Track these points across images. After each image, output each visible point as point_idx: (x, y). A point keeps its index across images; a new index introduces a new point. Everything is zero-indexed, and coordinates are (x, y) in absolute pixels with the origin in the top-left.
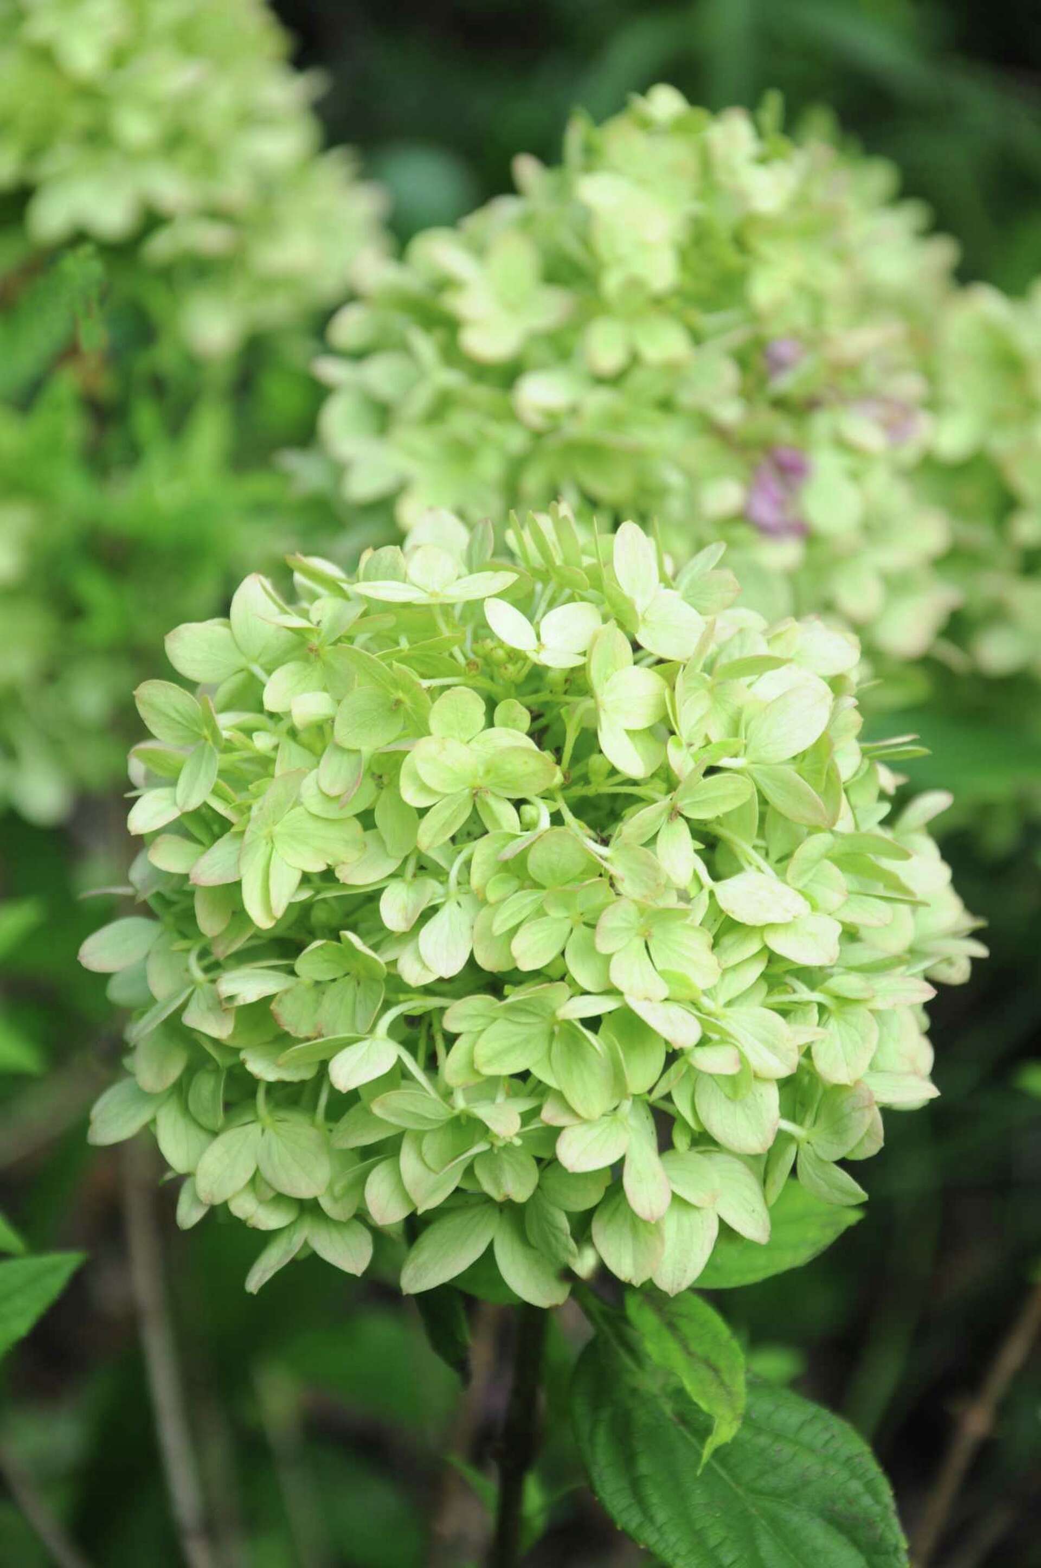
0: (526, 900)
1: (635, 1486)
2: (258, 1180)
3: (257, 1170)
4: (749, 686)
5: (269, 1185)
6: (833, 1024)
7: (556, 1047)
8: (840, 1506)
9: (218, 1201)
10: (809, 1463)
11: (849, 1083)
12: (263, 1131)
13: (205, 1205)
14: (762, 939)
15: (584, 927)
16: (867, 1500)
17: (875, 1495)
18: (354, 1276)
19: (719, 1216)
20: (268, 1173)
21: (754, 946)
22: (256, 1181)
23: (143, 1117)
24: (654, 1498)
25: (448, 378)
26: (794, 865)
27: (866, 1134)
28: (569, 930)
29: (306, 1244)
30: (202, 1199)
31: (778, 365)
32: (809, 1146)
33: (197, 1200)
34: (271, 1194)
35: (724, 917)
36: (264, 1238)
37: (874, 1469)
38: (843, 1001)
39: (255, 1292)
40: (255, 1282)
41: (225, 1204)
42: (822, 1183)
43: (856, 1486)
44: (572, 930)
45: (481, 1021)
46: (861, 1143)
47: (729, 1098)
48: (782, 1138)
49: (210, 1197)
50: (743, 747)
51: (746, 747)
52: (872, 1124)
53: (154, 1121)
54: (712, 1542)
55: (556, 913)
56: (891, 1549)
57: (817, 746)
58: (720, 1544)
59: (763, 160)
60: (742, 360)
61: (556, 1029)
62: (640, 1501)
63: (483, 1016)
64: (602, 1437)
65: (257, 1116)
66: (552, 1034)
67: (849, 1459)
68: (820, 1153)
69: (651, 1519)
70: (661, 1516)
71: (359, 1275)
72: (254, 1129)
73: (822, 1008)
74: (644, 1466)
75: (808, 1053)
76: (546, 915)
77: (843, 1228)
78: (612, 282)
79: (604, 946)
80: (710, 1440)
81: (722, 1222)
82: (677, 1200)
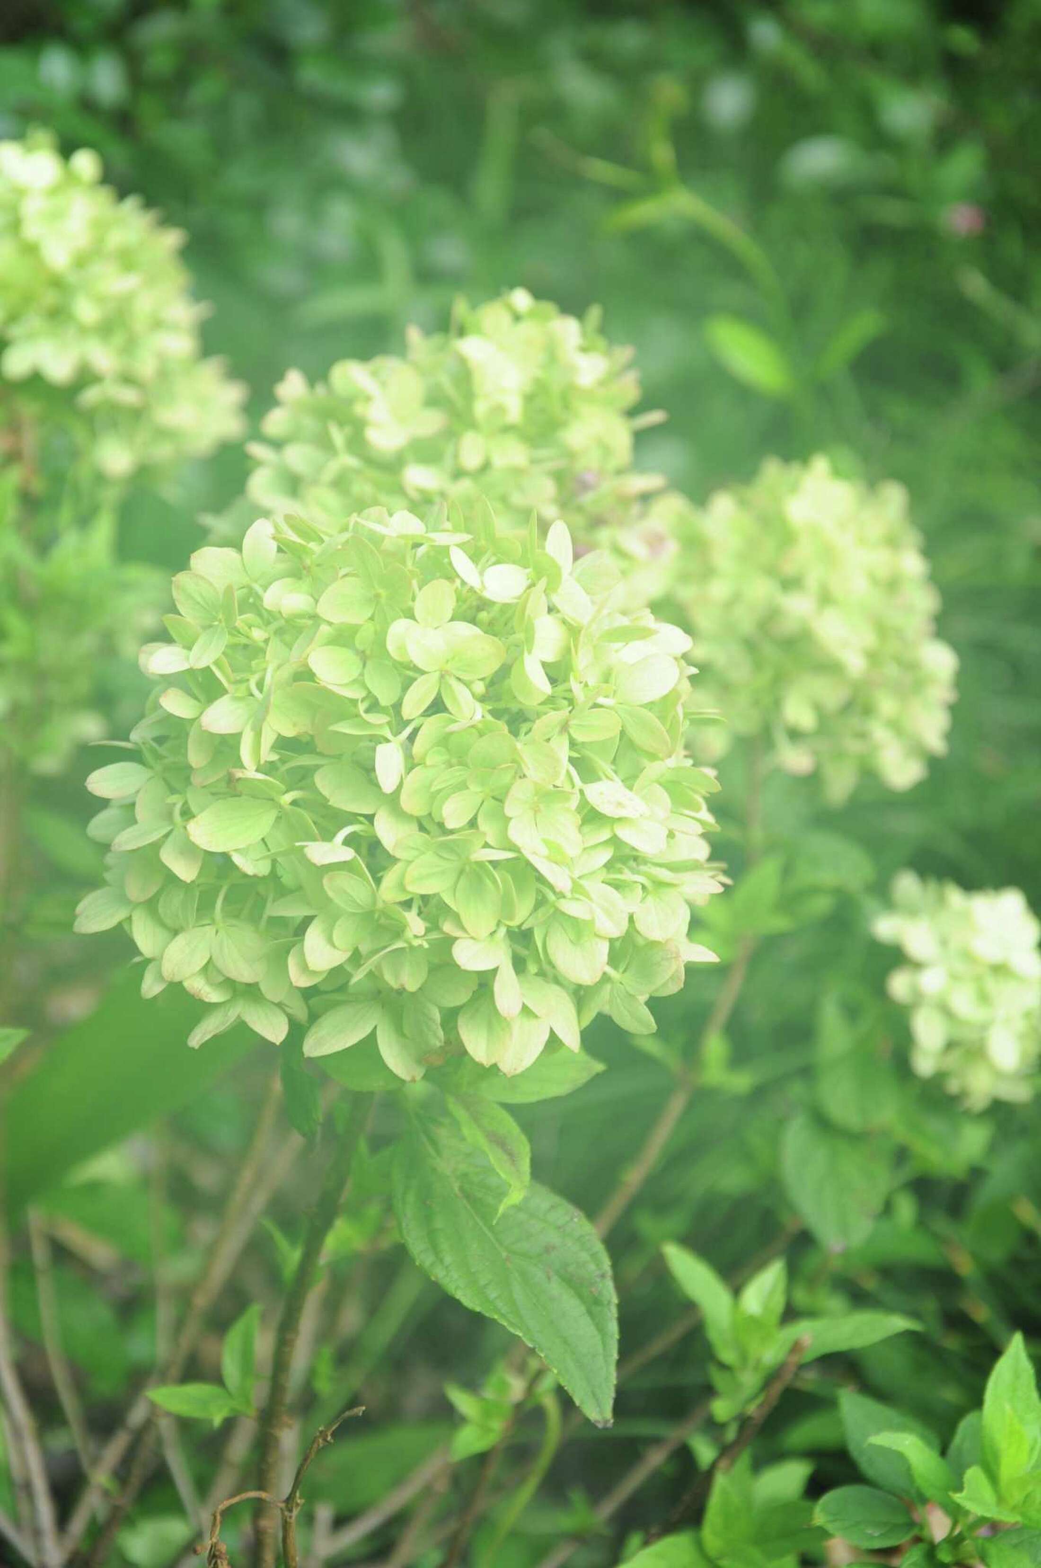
0: (457, 774)
1: (431, 1235)
2: (210, 967)
3: (211, 958)
4: (617, 651)
5: (219, 972)
6: (650, 898)
7: (463, 882)
8: (571, 1269)
9: (177, 979)
10: (553, 1237)
11: (661, 940)
12: (217, 932)
13: (167, 981)
14: (612, 830)
15: (493, 801)
16: (592, 1267)
17: (598, 1264)
18: (273, 1044)
19: (551, 1029)
20: (219, 963)
21: (605, 835)
22: (209, 969)
23: (120, 915)
24: (444, 1246)
25: (351, 461)
26: (637, 784)
27: (671, 978)
28: (481, 802)
29: (239, 1017)
30: (165, 977)
31: (584, 486)
32: (621, 985)
33: (160, 977)
34: (221, 979)
35: (590, 806)
36: (209, 1008)
37: (600, 1248)
38: (660, 884)
39: (197, 1047)
40: (197, 1039)
41: (180, 983)
42: (626, 1013)
43: (584, 1256)
44: (483, 802)
45: (416, 853)
46: (665, 985)
47: (572, 942)
48: (605, 978)
49: (171, 976)
50: (612, 693)
51: (615, 692)
52: (677, 971)
53: (129, 919)
54: (482, 1282)
55: (474, 788)
56: (606, 1303)
57: (665, 698)
58: (487, 1284)
59: (584, 350)
60: (559, 477)
61: (467, 868)
62: (435, 1248)
63: (417, 849)
64: (411, 1198)
65: (213, 920)
66: (461, 872)
67: (582, 1236)
68: (628, 989)
69: (441, 1261)
70: (448, 1259)
71: (278, 1044)
72: (210, 931)
73: (644, 887)
74: (439, 1223)
75: (631, 919)
76: (468, 788)
77: (594, 1073)
78: (480, 409)
79: (508, 812)
80: (505, 1200)
81: (552, 1031)
82: (526, 1010)
